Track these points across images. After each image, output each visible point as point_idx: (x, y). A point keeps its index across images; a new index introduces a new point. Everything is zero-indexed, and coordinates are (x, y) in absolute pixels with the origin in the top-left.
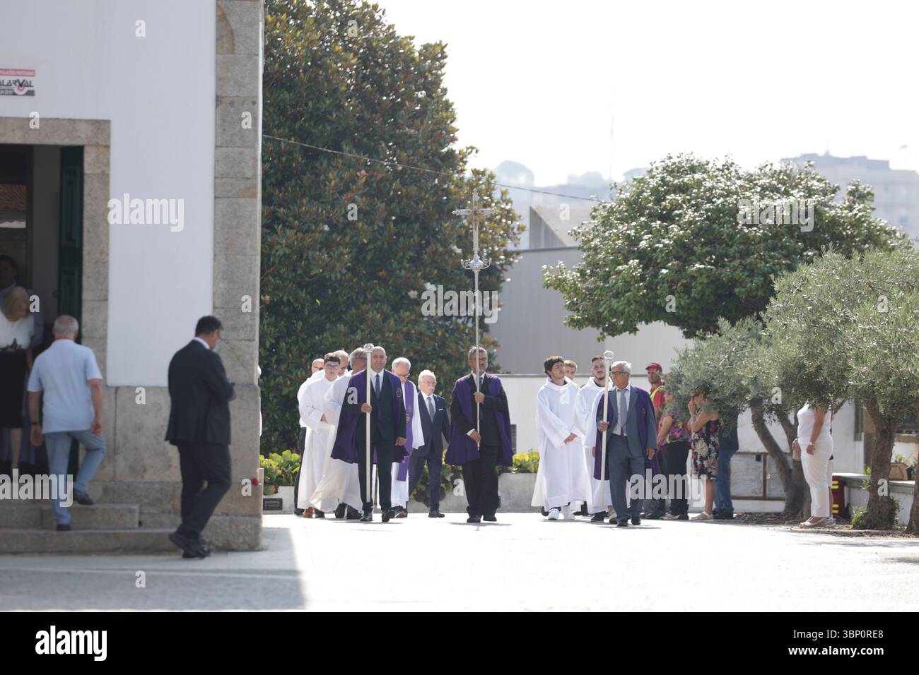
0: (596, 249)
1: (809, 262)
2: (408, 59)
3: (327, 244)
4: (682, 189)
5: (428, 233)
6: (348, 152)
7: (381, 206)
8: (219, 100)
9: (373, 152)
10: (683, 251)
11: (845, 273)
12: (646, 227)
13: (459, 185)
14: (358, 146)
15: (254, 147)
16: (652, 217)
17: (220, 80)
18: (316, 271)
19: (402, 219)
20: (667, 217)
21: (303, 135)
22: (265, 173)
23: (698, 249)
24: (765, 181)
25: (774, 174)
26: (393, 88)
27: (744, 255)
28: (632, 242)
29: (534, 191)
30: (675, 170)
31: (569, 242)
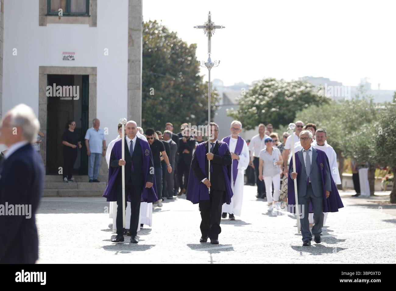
0: (243, 105)
1: (306, 108)
2: (186, 48)
3: (162, 103)
4: (269, 86)
5: (192, 100)
6: (168, 76)
7: (178, 92)
8: (129, 61)
9: (175, 76)
10: (269, 105)
11: (317, 111)
12: (258, 98)
13: (201, 85)
14: (171, 74)
15: (139, 74)
16: (260, 95)
17: (129, 55)
18: (159, 112)
19: (184, 96)
20: (264, 95)
21: (154, 71)
22: (143, 83)
23: (273, 104)
24: (293, 84)
25: (296, 82)
26: (182, 57)
27: (287, 106)
28: (254, 102)
29: (224, 87)
30: (267, 81)
31: (235, 102)
